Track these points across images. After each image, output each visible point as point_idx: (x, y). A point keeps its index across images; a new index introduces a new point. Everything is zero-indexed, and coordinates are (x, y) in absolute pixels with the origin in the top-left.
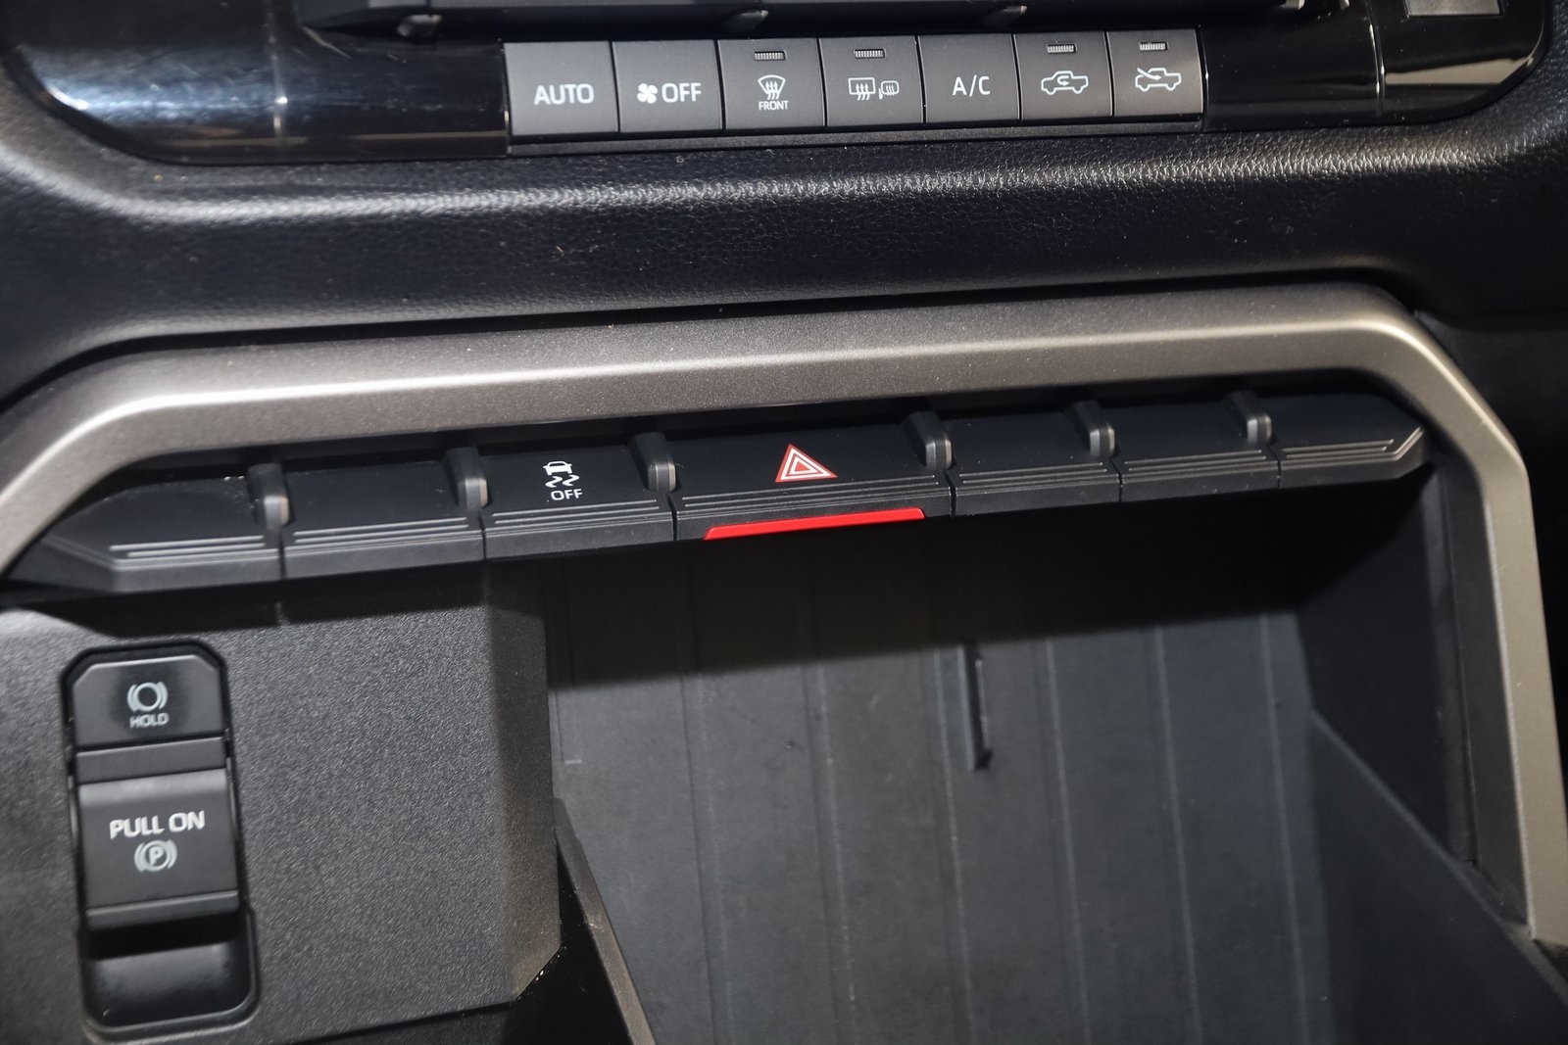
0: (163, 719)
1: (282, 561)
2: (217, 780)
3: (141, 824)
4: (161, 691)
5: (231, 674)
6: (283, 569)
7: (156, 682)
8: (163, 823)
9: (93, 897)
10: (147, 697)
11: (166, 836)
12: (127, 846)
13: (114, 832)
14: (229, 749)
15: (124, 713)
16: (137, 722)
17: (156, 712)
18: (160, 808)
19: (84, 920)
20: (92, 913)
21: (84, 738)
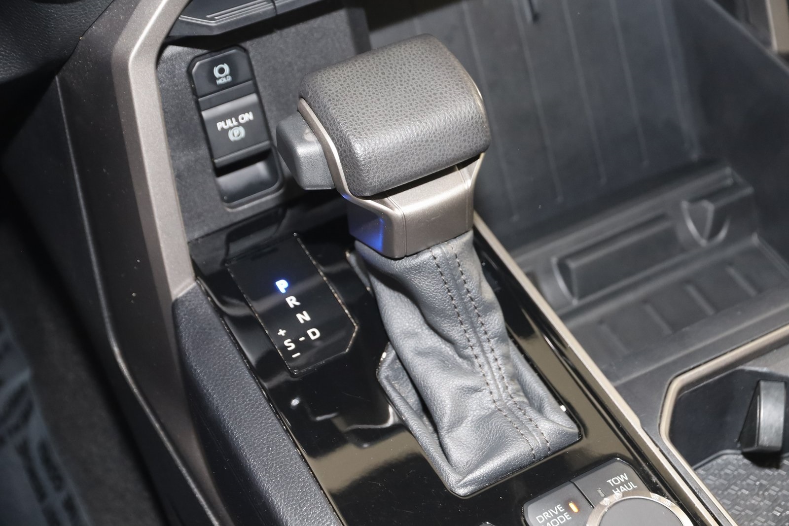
0: (229, 79)
1: (275, 8)
2: (253, 98)
3: (229, 122)
4: (226, 67)
5: (251, 55)
6: (276, 11)
7: (223, 64)
8: (237, 120)
9: (215, 153)
10: (222, 71)
11: (240, 124)
12: (225, 132)
13: (219, 128)
14: (255, 84)
15: (213, 79)
16: (219, 82)
17: (226, 77)
18: (234, 114)
19: (214, 164)
20: (216, 161)
21: (200, 93)
